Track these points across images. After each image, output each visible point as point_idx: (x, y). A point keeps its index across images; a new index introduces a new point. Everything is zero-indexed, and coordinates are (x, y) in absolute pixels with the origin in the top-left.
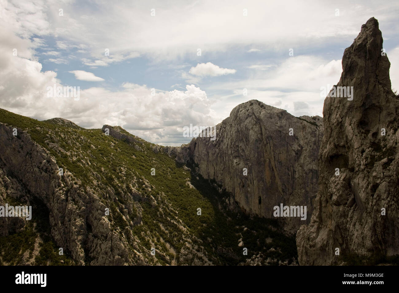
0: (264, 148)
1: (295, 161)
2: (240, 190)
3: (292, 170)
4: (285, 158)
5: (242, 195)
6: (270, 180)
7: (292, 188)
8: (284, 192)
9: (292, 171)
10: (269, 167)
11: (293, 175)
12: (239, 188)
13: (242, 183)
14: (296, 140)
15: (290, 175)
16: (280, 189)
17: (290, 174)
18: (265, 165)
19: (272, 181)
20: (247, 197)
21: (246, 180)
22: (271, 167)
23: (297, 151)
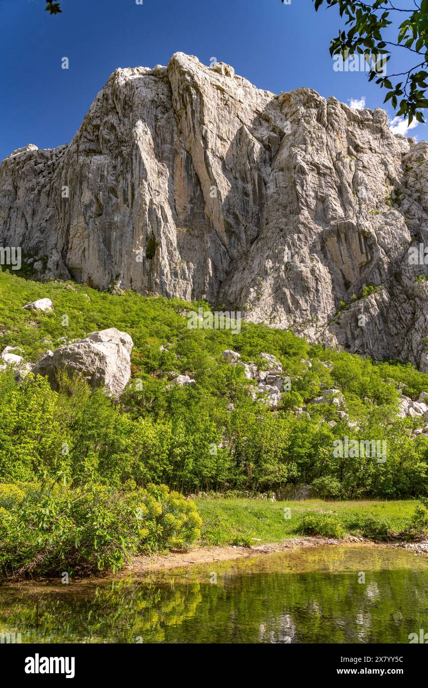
0: (174, 123)
1: (265, 162)
2: (87, 224)
3: (256, 178)
4: (233, 155)
5: (91, 238)
6: (189, 206)
7: (258, 224)
8: (233, 232)
9: (256, 181)
10: (187, 169)
11: (260, 190)
12: (82, 219)
13: (95, 206)
14: (263, 122)
15: (251, 193)
16: (220, 227)
17: (249, 187)
18: (173, 162)
19: (192, 209)
20: (107, 242)
21: (111, 195)
22: (193, 173)
23: (269, 142)
